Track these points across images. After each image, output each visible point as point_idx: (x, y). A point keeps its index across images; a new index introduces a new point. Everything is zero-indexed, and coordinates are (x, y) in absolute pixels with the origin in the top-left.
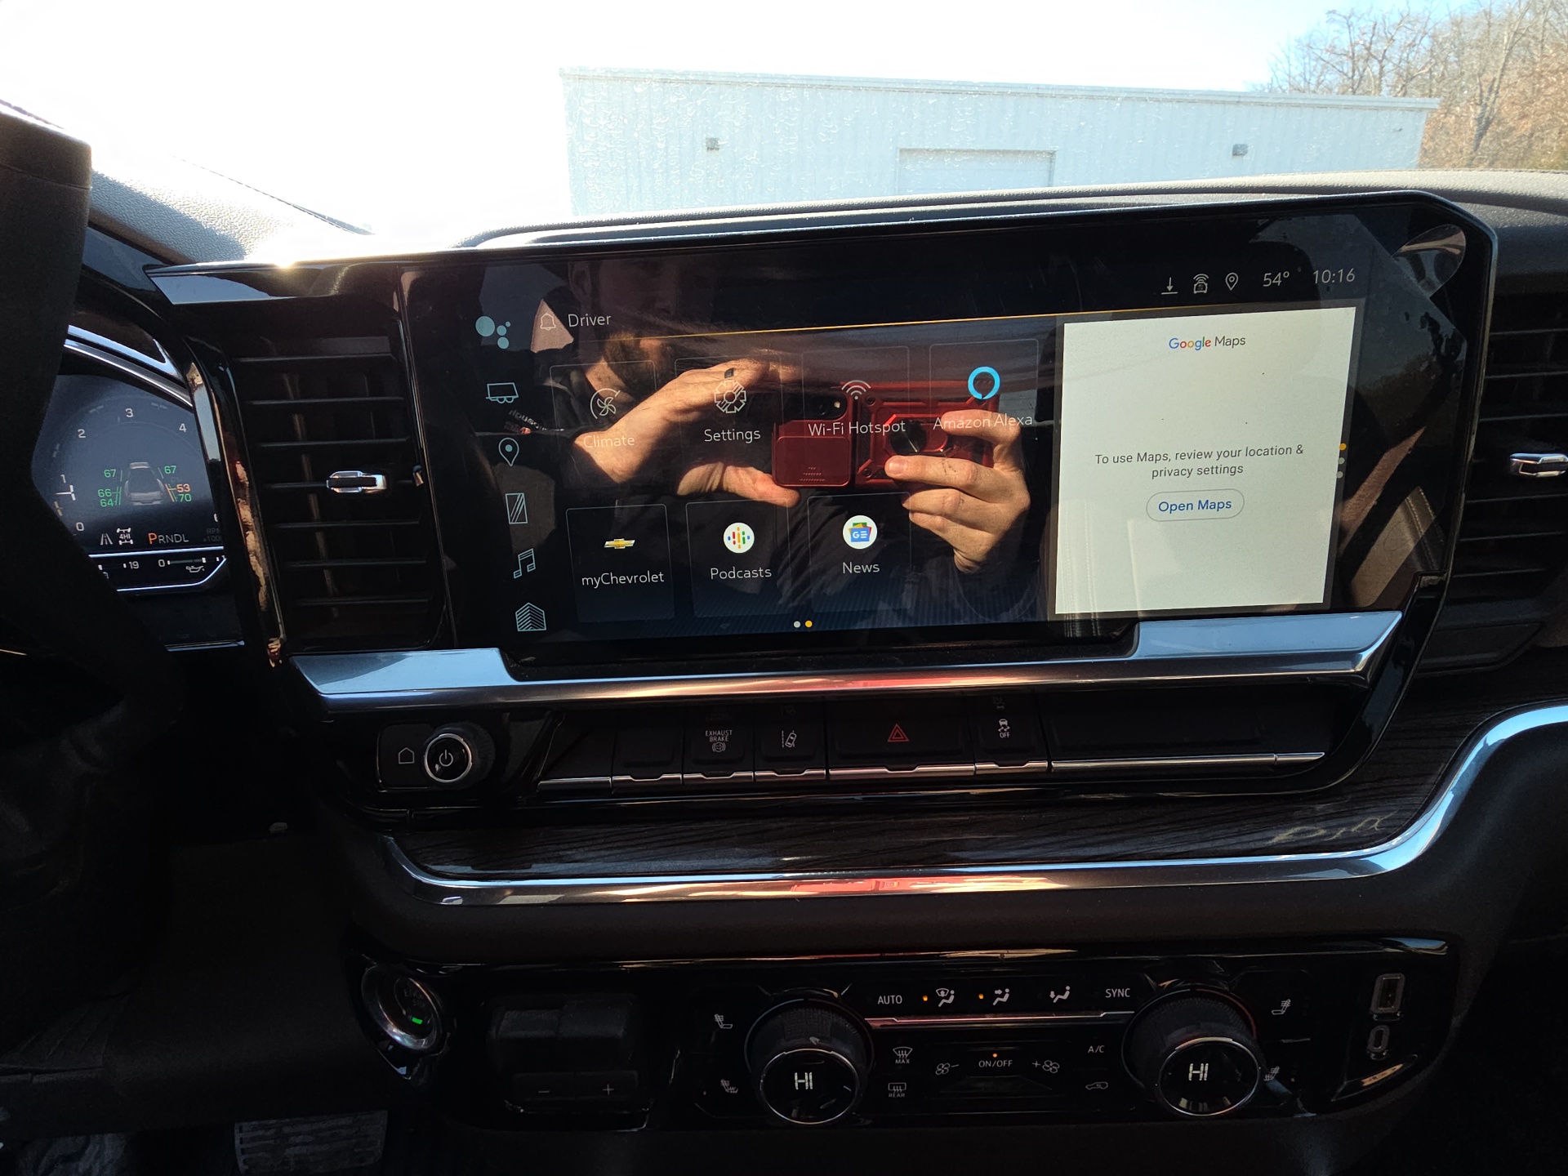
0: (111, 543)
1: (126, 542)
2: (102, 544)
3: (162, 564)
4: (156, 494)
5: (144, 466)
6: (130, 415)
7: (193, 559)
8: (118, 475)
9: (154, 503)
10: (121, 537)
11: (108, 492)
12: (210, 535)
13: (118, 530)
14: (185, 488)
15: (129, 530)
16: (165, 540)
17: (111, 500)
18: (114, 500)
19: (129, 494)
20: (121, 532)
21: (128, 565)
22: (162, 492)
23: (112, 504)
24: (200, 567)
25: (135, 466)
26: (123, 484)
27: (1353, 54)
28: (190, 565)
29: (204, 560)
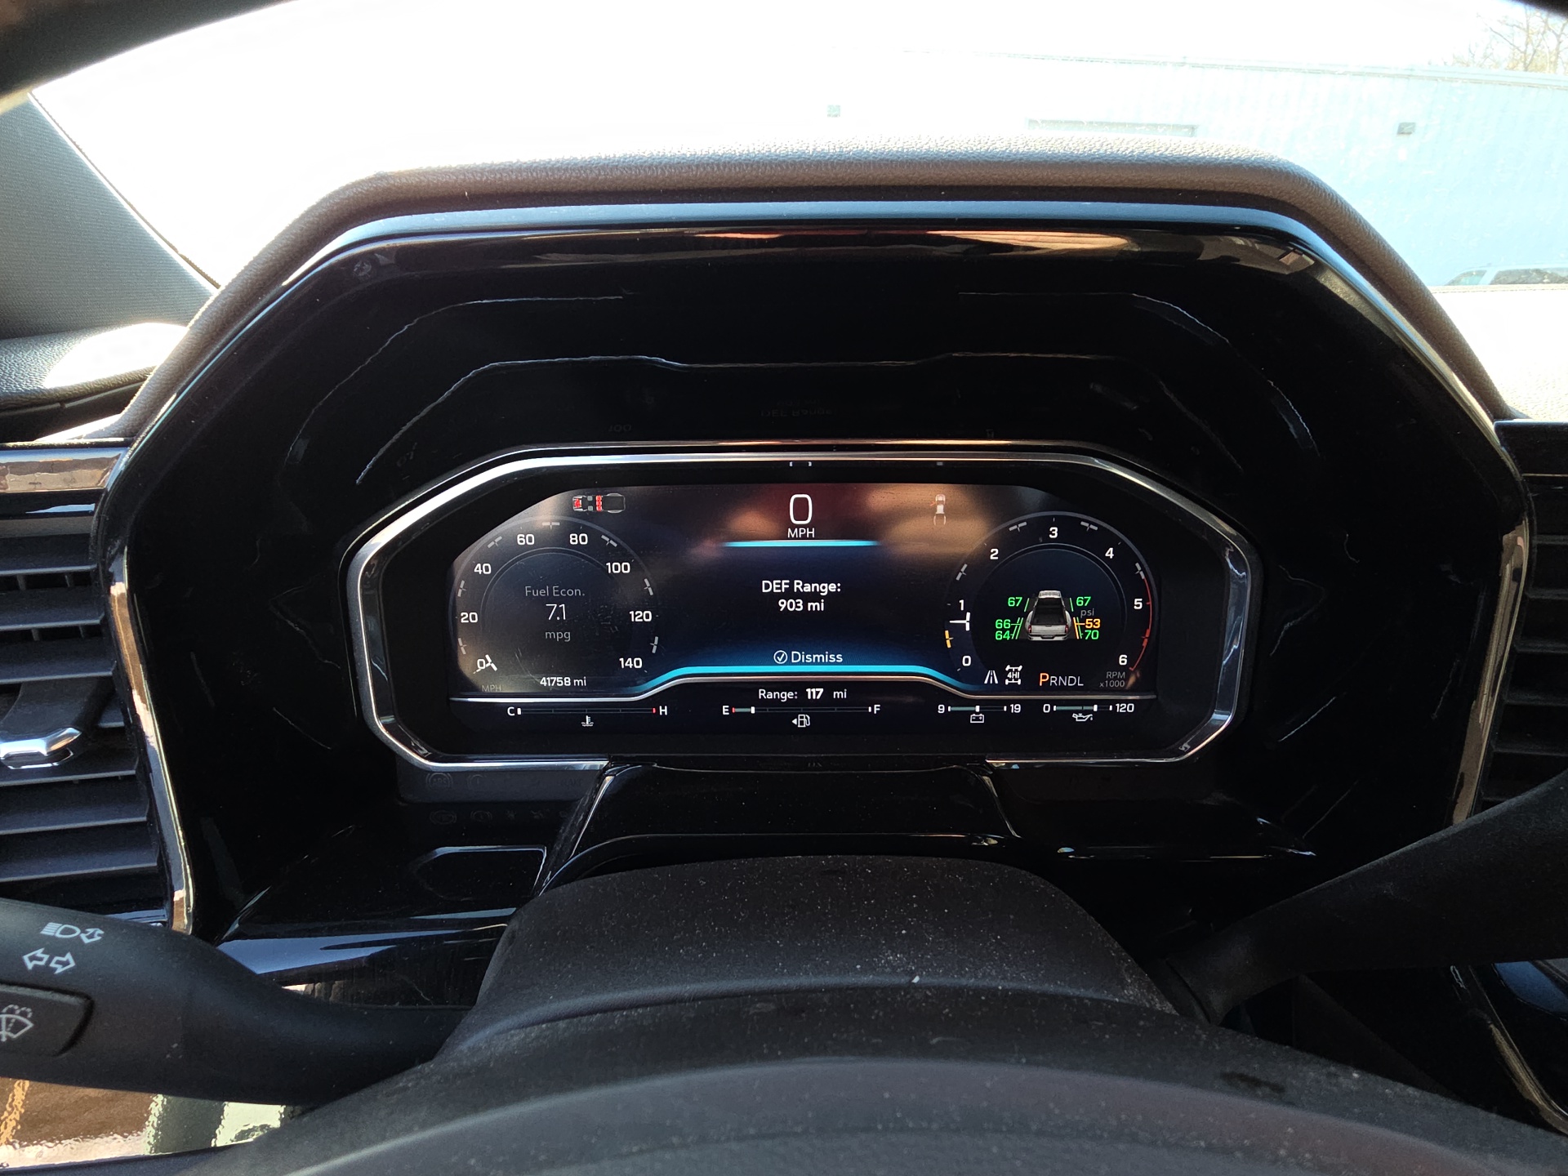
0: (996, 682)
1: (1013, 681)
2: (986, 682)
3: (1047, 709)
4: (1060, 629)
5: (1055, 594)
6: (1054, 534)
7: (1082, 706)
8: (1023, 603)
9: (1056, 639)
10: (1009, 676)
11: (1007, 623)
12: (1109, 679)
13: (1008, 668)
14: (1094, 624)
15: (1020, 668)
16: (1057, 682)
17: (1008, 632)
18: (1011, 632)
19: (1030, 627)
20: (1011, 670)
21: (1009, 708)
22: (1067, 626)
23: (1008, 638)
24: (1089, 716)
25: (1045, 595)
26: (1025, 616)
27: (1528, 26)
28: (1077, 712)
29: (1095, 708)
